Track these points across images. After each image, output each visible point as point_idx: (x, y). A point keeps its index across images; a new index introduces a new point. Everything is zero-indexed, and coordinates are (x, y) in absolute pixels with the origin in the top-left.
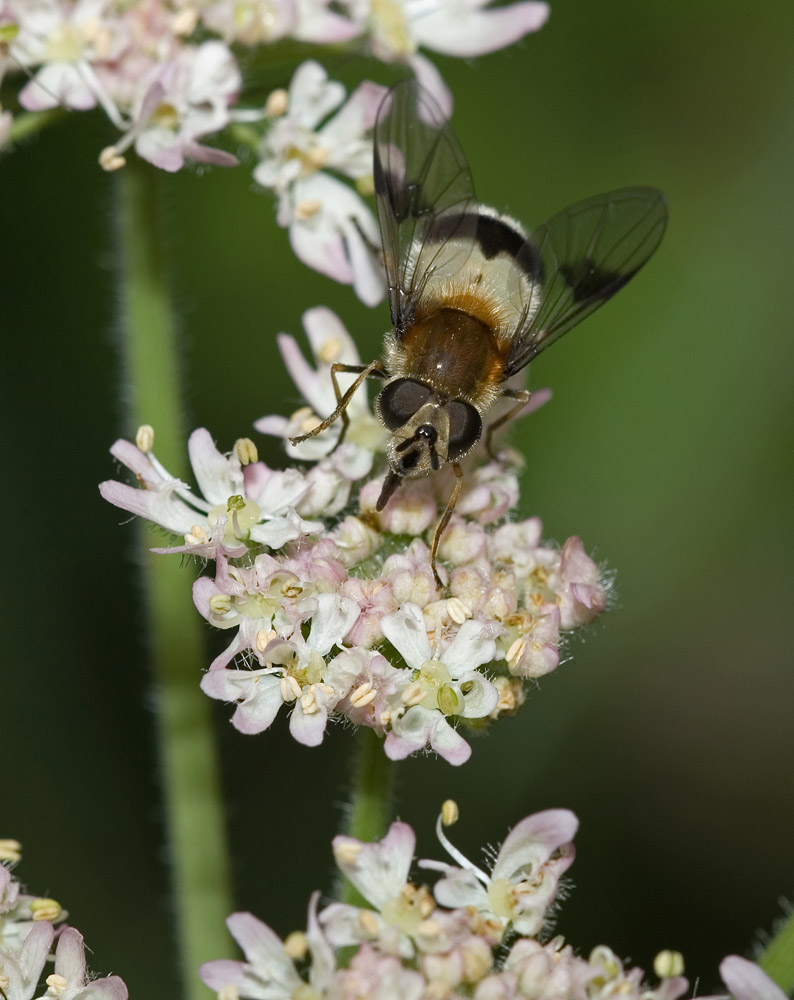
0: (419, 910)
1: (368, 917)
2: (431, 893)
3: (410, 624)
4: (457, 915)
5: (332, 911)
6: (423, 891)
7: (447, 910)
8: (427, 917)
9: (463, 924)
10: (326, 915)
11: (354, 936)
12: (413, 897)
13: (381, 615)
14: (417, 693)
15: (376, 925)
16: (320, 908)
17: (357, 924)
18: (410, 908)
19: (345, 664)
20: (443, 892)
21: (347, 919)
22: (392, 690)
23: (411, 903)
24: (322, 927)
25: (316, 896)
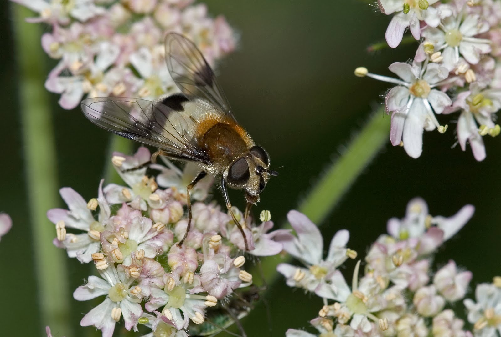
0: (150, 188)
1: (126, 191)
2: (155, 181)
3: (144, 57)
4: (168, 191)
5: (110, 187)
6: (152, 179)
7: (163, 189)
8: (154, 192)
9: (170, 195)
10: (107, 189)
11: (120, 199)
12: (147, 182)
13: (130, 53)
14: (146, 92)
15: (130, 194)
16: (104, 186)
17: (121, 194)
18: (146, 187)
19: (113, 75)
20: (161, 180)
21: (116, 192)
22: (134, 89)
23: (146, 184)
24: (105, 195)
25: (102, 181)
